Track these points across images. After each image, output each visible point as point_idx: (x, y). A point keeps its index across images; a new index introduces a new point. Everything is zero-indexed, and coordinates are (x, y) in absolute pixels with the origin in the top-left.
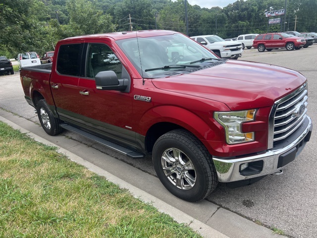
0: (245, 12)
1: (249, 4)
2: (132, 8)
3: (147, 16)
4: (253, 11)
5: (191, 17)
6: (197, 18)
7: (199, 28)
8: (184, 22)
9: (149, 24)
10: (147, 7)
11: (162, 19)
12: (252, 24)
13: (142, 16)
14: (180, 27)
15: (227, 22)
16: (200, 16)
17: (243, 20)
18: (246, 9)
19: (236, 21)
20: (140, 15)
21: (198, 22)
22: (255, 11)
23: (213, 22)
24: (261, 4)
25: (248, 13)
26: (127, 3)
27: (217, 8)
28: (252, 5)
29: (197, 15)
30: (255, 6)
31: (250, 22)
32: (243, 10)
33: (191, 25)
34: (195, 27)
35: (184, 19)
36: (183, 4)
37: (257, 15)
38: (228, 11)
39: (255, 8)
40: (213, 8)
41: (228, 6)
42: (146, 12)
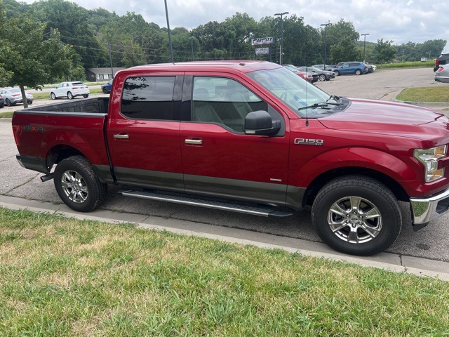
0: (221, 38)
1: (225, 27)
2: (58, 20)
3: (83, 34)
4: (230, 36)
5: (149, 40)
6: (159, 42)
7: (163, 56)
8: (141, 46)
9: (88, 46)
10: (82, 20)
11: (106, 40)
12: (231, 53)
13: (76, 33)
14: (135, 52)
15: (199, 48)
16: (162, 38)
17: (219, 48)
18: (222, 33)
19: (211, 48)
20: (73, 32)
21: (160, 47)
22: (233, 37)
23: (181, 48)
24: (240, 29)
25: (225, 39)
26: (48, 13)
27: (183, 30)
28: (229, 29)
29: (157, 38)
30: (233, 30)
31: (228, 50)
32: (218, 35)
33: (150, 51)
34: (157, 53)
35: (140, 42)
36: (136, 20)
37: (235, 42)
38: (199, 34)
39: (232, 32)
40: (176, 29)
41: (199, 28)
42: (81, 28)
